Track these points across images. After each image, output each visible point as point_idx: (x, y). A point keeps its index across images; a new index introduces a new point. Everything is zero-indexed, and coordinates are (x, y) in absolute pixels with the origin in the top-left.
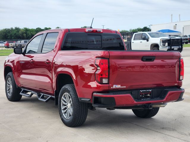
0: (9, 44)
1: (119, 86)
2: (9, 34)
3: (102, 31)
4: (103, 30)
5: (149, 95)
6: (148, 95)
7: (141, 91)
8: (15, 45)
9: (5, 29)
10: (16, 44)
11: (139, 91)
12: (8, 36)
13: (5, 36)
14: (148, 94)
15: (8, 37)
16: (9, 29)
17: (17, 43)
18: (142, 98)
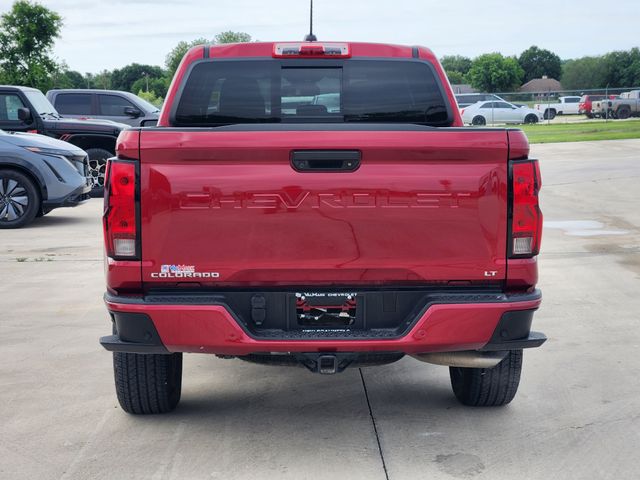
0: (593, 103)
1: (187, 271)
2: (625, 70)
3: (345, 52)
4: (352, 46)
5: (346, 315)
6: (342, 315)
7: (298, 295)
8: (606, 107)
9: (614, 54)
10: (610, 104)
11: (289, 294)
12: (622, 77)
13: (612, 76)
14: (340, 311)
15: (623, 81)
16: (625, 53)
17: (613, 101)
18: (308, 323)
